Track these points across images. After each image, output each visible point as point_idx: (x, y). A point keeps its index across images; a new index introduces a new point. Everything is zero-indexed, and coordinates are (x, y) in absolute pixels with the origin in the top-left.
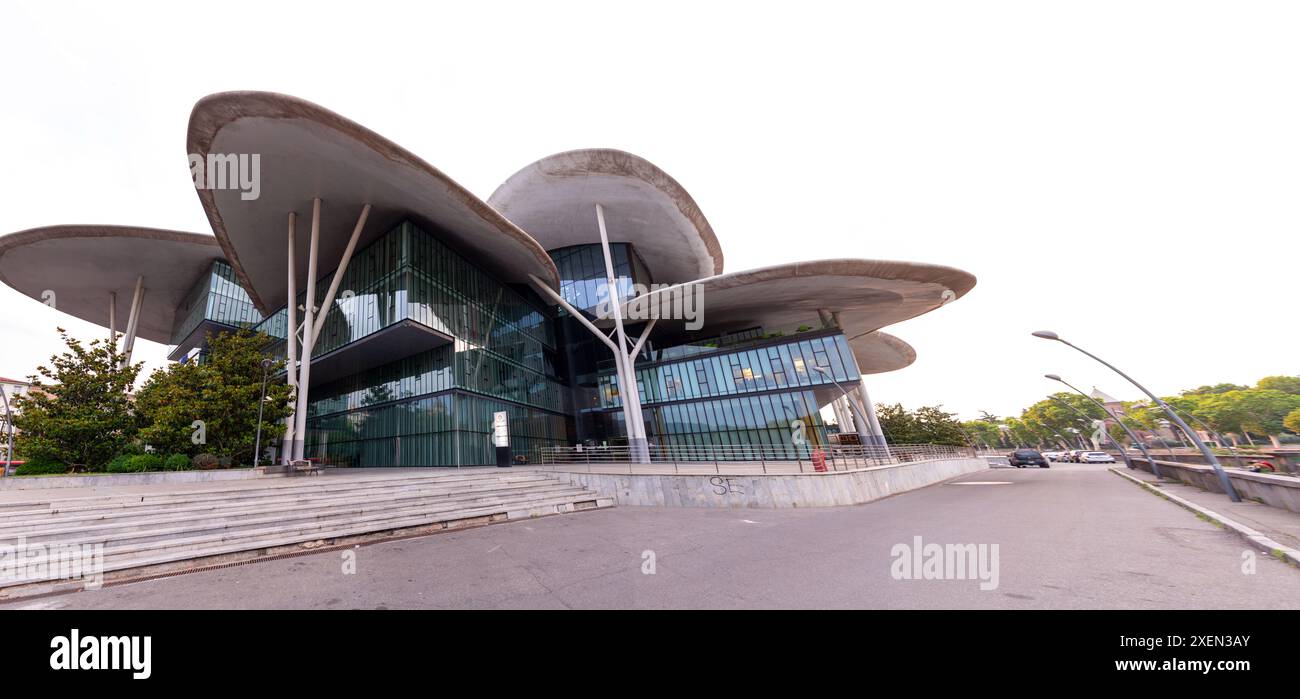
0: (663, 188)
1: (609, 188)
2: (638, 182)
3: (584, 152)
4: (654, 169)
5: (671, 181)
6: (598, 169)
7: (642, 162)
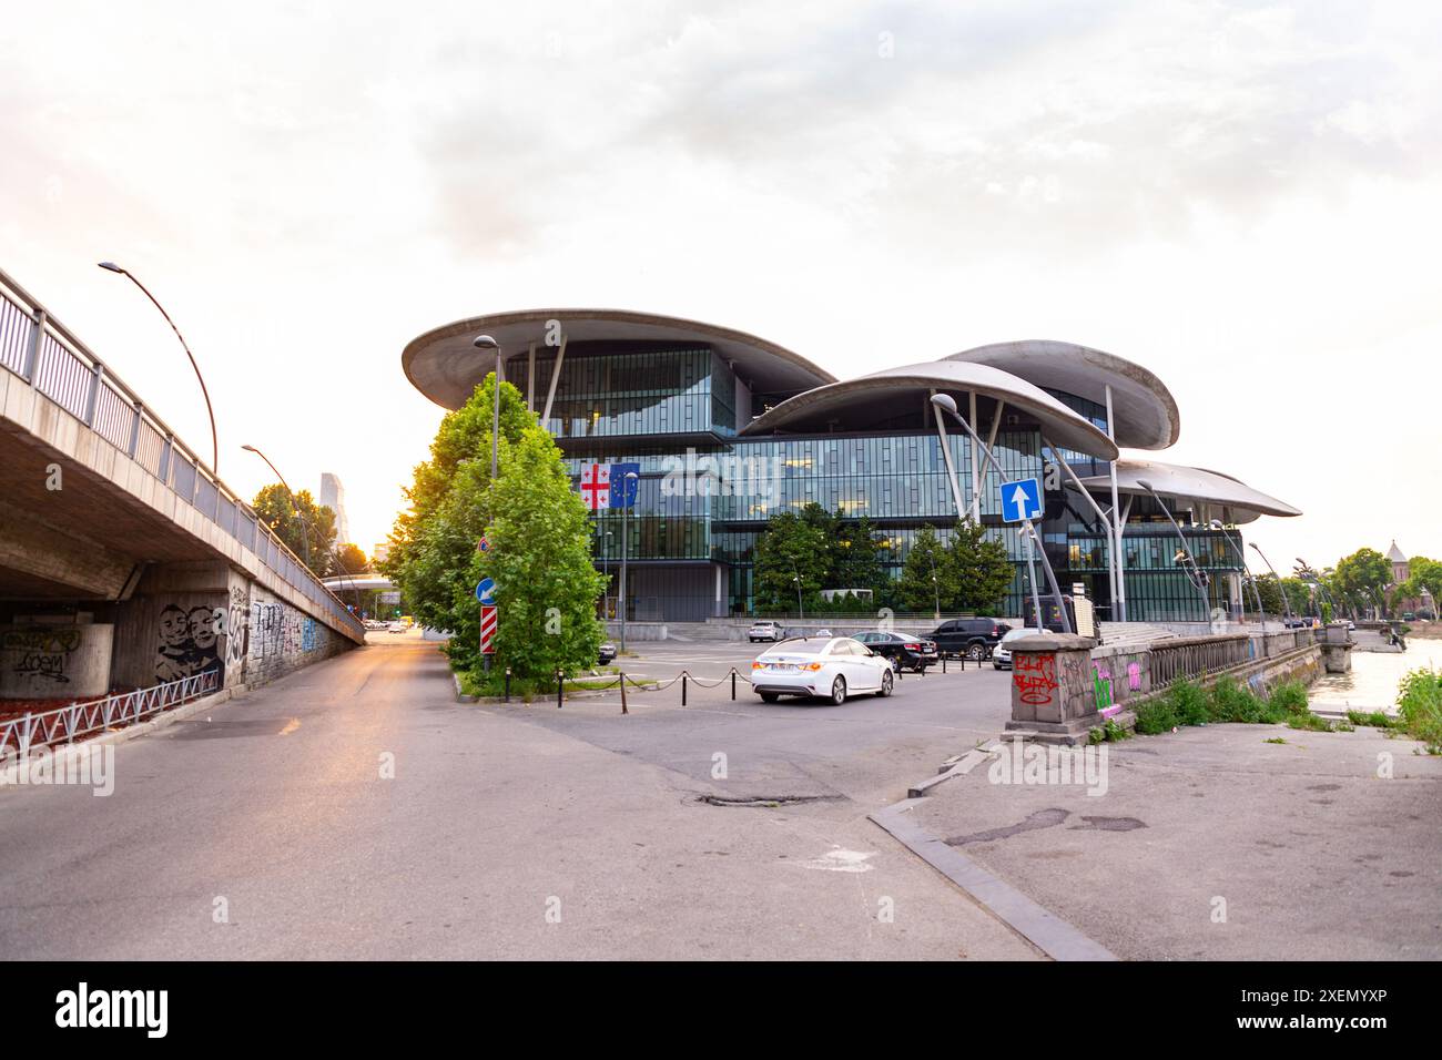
0: (1165, 402)
1: (1130, 386)
2: (1150, 392)
3: (1124, 362)
4: (1165, 389)
5: (1172, 400)
6: (1128, 375)
7: (1159, 383)
